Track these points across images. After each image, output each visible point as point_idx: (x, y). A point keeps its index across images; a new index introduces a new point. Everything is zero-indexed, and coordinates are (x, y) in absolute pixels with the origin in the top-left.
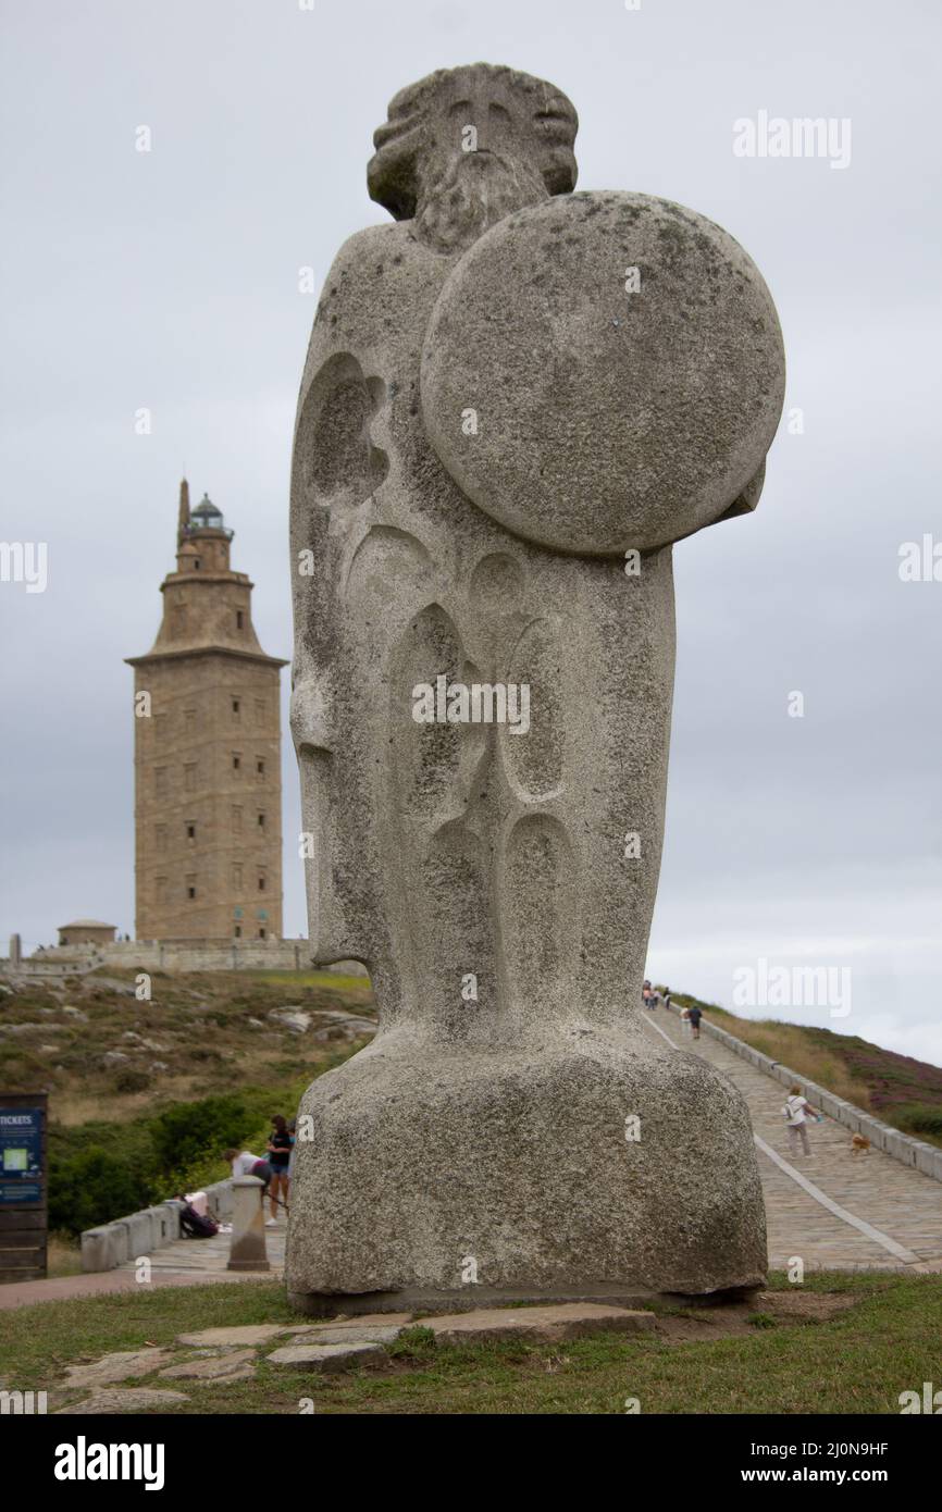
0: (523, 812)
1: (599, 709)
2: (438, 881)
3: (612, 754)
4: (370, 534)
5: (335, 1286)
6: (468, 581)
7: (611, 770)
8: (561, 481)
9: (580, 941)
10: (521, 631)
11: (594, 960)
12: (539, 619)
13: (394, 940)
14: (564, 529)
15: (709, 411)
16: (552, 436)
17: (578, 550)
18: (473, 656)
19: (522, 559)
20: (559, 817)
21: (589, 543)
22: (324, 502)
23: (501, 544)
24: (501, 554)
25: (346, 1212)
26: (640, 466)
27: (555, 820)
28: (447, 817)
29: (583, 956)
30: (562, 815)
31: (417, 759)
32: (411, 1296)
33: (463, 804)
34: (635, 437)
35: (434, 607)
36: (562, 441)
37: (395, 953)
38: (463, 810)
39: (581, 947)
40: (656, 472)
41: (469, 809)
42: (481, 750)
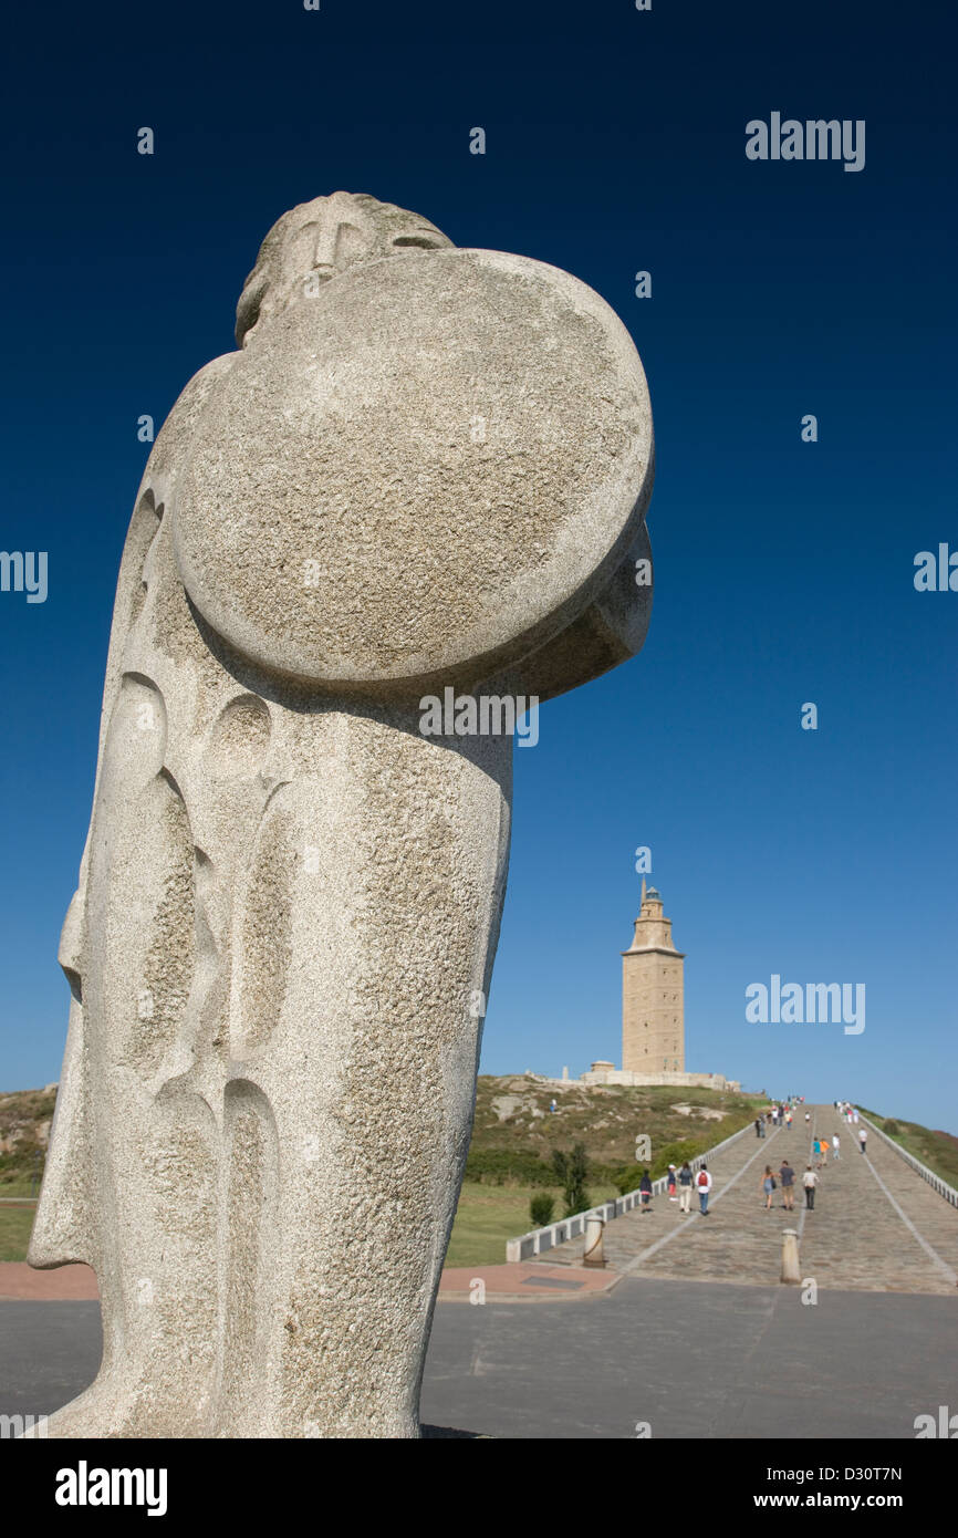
1: (348, 915)
2: (160, 1167)
3: (362, 987)
6: (208, 735)
7: (357, 1013)
9: (286, 1299)
10: (264, 801)
12: (282, 784)
14: (310, 646)
15: (522, 472)
16: (298, 516)
17: (331, 678)
18: (202, 838)
21: (344, 667)
26: (416, 549)
29: (290, 1327)
33: (191, 1054)
34: (411, 509)
36: (309, 522)
38: (189, 1063)
39: (288, 1312)
40: (438, 556)
41: (198, 1062)
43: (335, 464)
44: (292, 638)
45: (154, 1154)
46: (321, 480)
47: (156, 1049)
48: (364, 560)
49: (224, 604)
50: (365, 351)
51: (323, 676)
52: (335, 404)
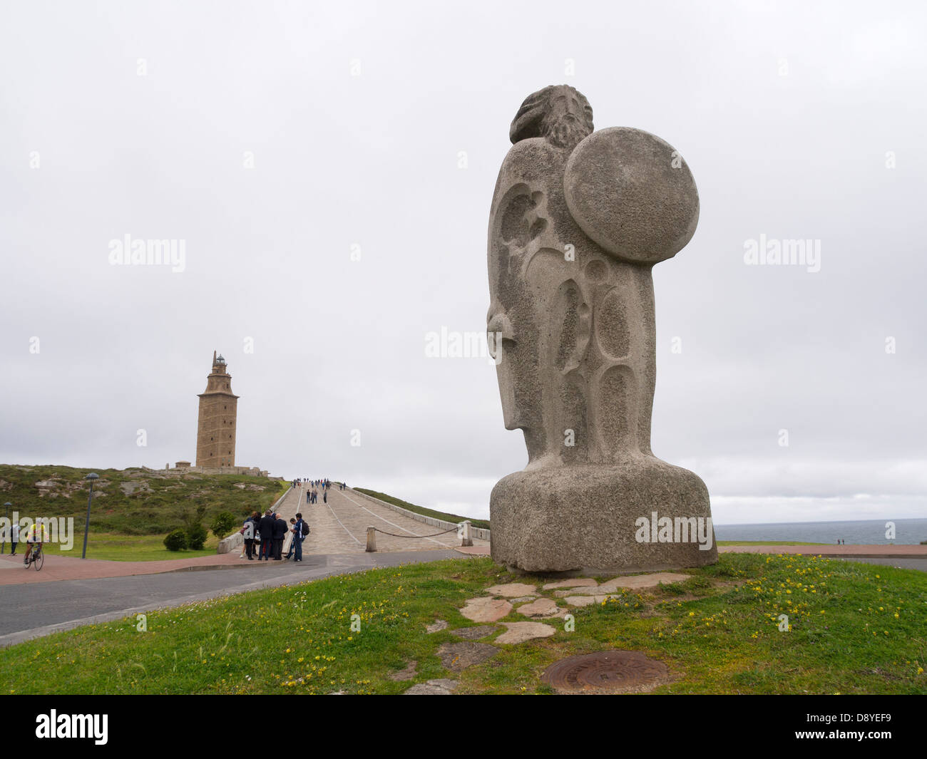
0: (611, 365)
1: (641, 324)
2: (564, 395)
4: (539, 251)
5: (552, 567)
6: (584, 270)
7: (647, 349)
8: (629, 230)
9: (637, 418)
10: (607, 291)
11: (642, 426)
12: (615, 287)
13: (545, 419)
18: (586, 301)
19: (607, 263)
20: (630, 367)
22: (506, 244)
23: (598, 257)
24: (597, 261)
25: (557, 534)
27: (629, 368)
28: (571, 368)
30: (631, 365)
31: (559, 343)
32: (586, 571)
33: (578, 363)
34: (658, 215)
35: (570, 281)
37: (545, 425)
38: (578, 366)
41: (581, 365)
42: (587, 340)
43: (635, 198)
44: (624, 247)
45: (563, 392)
46: (632, 202)
47: (563, 361)
48: (646, 228)
49: (600, 234)
50: (636, 163)
51: (630, 258)
52: (633, 180)
